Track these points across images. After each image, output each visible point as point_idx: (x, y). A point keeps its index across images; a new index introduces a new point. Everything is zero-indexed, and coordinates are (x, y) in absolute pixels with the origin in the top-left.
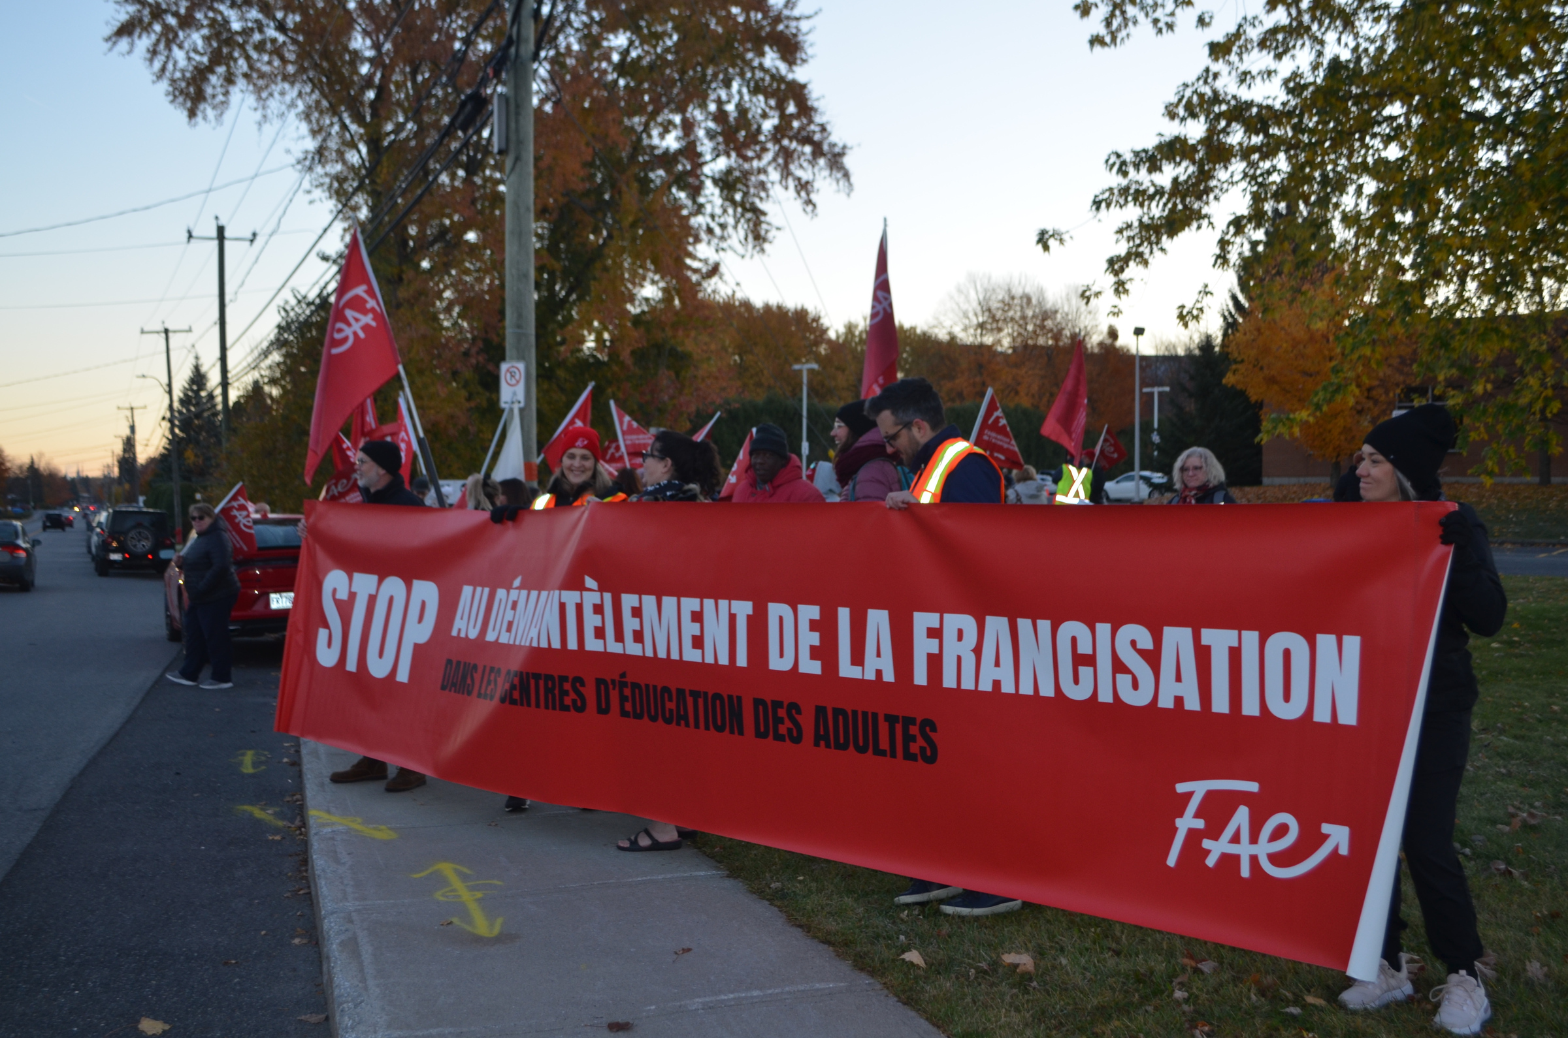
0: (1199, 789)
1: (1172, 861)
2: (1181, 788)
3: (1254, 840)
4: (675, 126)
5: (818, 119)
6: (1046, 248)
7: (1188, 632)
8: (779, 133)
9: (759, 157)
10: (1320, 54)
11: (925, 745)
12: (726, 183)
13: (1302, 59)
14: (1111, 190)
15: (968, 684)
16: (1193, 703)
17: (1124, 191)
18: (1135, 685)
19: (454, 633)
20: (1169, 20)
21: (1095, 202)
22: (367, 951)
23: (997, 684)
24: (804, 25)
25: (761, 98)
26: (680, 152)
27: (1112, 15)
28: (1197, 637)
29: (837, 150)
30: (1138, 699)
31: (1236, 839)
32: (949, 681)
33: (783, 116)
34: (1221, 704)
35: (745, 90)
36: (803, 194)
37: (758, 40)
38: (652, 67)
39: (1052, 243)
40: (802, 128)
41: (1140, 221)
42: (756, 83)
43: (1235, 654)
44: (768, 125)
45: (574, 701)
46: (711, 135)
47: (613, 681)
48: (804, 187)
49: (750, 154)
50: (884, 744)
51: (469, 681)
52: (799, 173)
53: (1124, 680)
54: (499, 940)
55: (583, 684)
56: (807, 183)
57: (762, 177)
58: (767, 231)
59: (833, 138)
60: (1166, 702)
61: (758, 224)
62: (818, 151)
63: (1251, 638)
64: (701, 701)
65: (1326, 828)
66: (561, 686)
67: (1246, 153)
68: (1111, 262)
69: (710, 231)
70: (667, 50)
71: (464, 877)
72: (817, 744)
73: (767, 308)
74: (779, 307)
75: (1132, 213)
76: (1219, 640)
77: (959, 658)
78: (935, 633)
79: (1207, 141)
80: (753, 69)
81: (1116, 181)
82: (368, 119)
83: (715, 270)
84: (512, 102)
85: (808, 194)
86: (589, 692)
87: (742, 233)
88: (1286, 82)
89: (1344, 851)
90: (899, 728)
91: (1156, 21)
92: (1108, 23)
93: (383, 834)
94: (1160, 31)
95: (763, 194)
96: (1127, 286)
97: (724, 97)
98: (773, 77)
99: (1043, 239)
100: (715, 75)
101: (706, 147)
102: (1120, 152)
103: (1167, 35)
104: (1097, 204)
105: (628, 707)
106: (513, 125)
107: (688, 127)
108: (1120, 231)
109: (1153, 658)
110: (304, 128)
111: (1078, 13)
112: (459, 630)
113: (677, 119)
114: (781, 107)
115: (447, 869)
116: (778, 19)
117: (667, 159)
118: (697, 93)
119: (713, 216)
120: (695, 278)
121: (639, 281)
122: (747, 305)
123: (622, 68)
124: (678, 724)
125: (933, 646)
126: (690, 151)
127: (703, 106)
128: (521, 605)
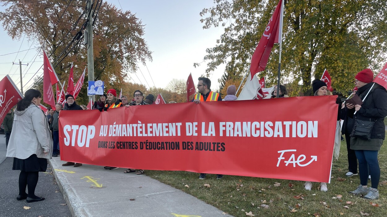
0: (283, 152)
1: (278, 165)
2: (279, 152)
3: (296, 160)
4: (117, 46)
5: (146, 46)
6: (195, 67)
7: (281, 122)
8: (138, 49)
9: (134, 54)
10: (245, 31)
11: (222, 148)
12: (128, 58)
13: (242, 32)
14: (207, 55)
15: (232, 135)
16: (281, 136)
17: (210, 56)
18: (269, 133)
19: (100, 136)
20: (217, 24)
21: (204, 58)
22: (75, 191)
23: (238, 135)
24: (143, 27)
25: (135, 41)
26: (119, 51)
27: (207, 22)
28: (283, 123)
29: (149, 52)
30: (270, 136)
31: (292, 160)
32: (228, 135)
33: (139, 45)
34: (287, 135)
35: (131, 40)
36: (143, 61)
37: (134, 30)
38: (112, 34)
39: (196, 66)
40: (143, 48)
41: (212, 63)
42: (134, 39)
43: (291, 126)
44: (136, 47)
45: (135, 147)
46: (125, 48)
47: (144, 142)
48: (143, 60)
49: (133, 52)
50: (212, 148)
51: (106, 145)
52: (142, 57)
53: (266, 133)
54: (102, 187)
55: (137, 143)
56: (144, 59)
57: (135, 57)
58: (136, 68)
59: (149, 50)
60: (276, 136)
61: (134, 66)
62: (146, 53)
63: (294, 123)
64: (168, 144)
65: (312, 157)
66: (132, 144)
67: (231, 50)
68: (206, 70)
69: (125, 67)
70: (115, 31)
71: (92, 178)
72: (196, 150)
73: (135, 84)
74: (137, 84)
75: (210, 61)
76: (287, 124)
77: (230, 130)
78: (224, 126)
79: (225, 47)
80: (133, 35)
81: (208, 54)
82: (53, 41)
83: (126, 75)
84: (88, 33)
85: (144, 61)
86: (139, 145)
87: (131, 69)
88: (238, 37)
89: (316, 160)
90: (216, 145)
91: (215, 24)
92: (206, 24)
93: (72, 172)
94: (216, 26)
95: (135, 61)
96: (209, 75)
97: (127, 41)
98: (137, 37)
99: (195, 65)
100: (125, 36)
101: (124, 51)
102: (209, 48)
103: (217, 27)
104: (205, 58)
105: (148, 147)
106: (89, 38)
107: (120, 46)
108: (208, 64)
109: (273, 128)
110: (38, 42)
111: (201, 22)
112: (101, 135)
113: (118, 45)
114: (139, 43)
115: (88, 177)
116: (138, 26)
117: (116, 53)
118: (121, 39)
119: (125, 65)
120: (122, 76)
121: (111, 77)
122: (131, 84)
123: (106, 34)
124: (162, 149)
125: (224, 128)
126: (121, 51)
127: (123, 42)
128: (117, 128)
